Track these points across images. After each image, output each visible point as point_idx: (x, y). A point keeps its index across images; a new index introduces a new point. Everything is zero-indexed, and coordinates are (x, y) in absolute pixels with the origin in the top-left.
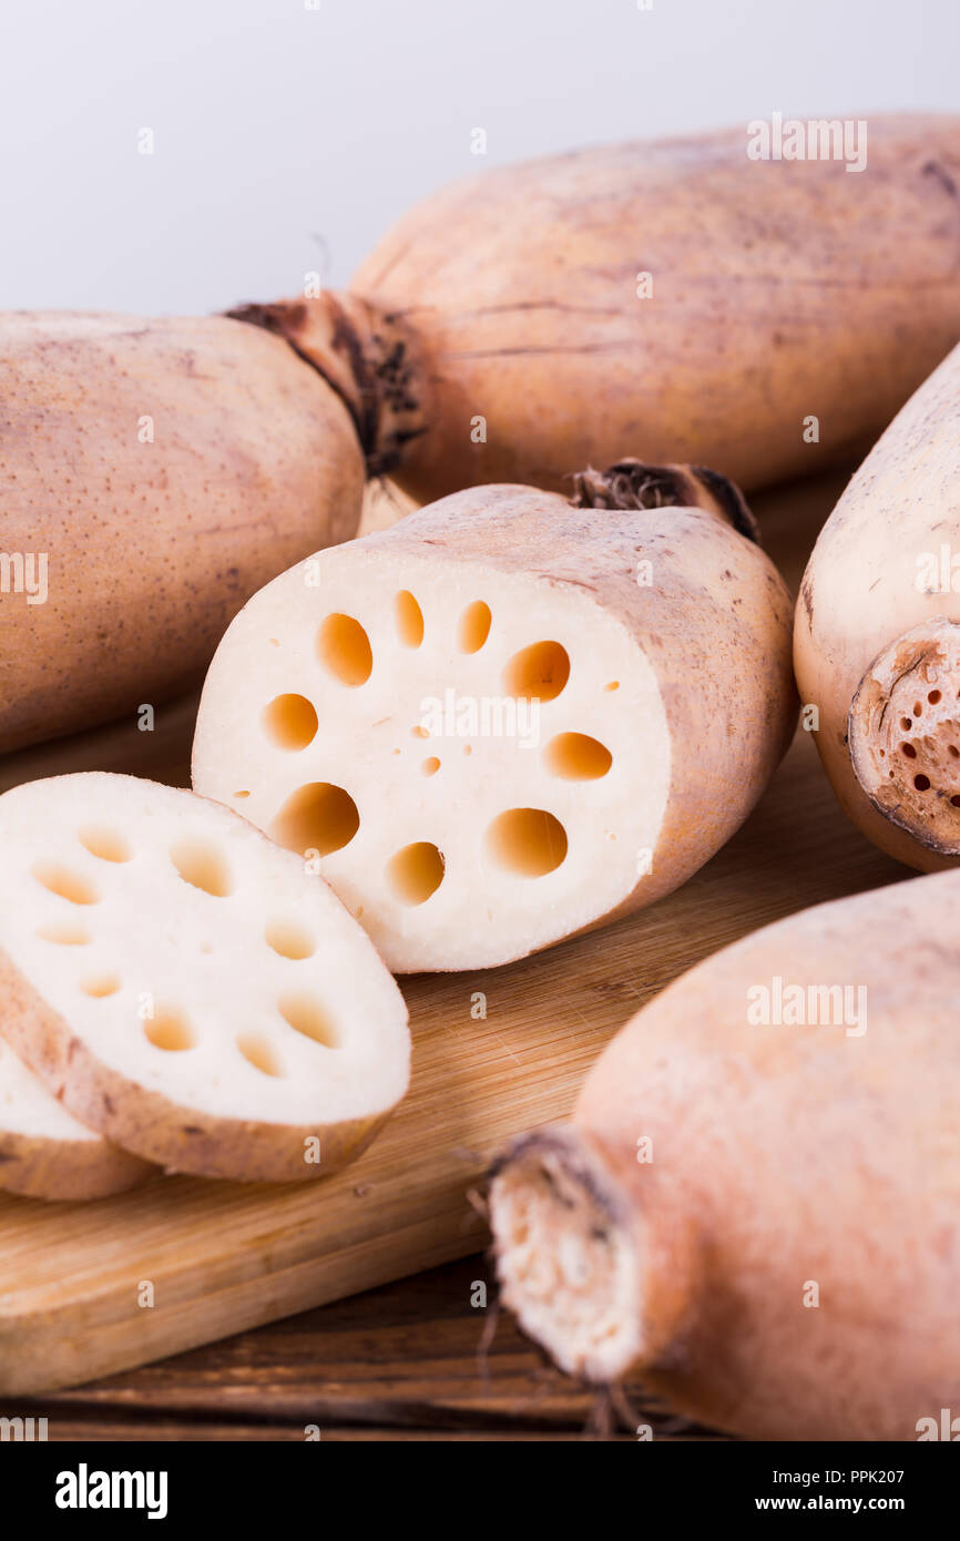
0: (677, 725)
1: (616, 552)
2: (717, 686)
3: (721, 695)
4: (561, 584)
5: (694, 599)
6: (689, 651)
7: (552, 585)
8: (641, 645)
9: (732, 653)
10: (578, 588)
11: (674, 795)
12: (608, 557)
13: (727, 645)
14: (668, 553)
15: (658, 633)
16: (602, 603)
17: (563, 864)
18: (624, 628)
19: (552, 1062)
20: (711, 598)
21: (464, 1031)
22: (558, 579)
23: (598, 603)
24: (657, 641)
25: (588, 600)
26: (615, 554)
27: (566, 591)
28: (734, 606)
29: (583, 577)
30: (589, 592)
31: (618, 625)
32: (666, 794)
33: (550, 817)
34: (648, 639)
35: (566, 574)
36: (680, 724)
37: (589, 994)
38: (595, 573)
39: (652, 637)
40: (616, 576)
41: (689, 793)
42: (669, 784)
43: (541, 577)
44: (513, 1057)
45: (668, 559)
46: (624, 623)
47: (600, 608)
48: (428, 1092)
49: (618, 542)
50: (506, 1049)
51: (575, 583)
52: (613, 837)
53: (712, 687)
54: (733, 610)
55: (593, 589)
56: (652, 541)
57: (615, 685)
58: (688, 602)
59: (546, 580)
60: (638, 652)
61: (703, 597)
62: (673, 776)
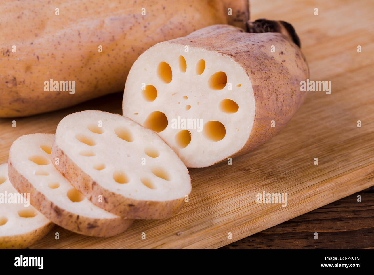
0: (257, 98)
1: (246, 45)
2: (273, 86)
3: (274, 89)
4: (225, 55)
5: (268, 60)
6: (264, 76)
7: (222, 55)
8: (247, 74)
9: (279, 76)
10: (229, 56)
11: (256, 118)
12: (242, 47)
13: (278, 74)
14: (262, 46)
15: (254, 70)
16: (237, 61)
17: (224, 138)
18: (243, 69)
19: (231, 193)
20: (275, 60)
21: (204, 185)
22: (224, 54)
23: (235, 61)
24: (253, 72)
25: (232, 60)
26: (245, 46)
27: (226, 57)
28: (282, 62)
29: (232, 53)
30: (233, 57)
31: (241, 67)
32: (253, 118)
33: (221, 124)
34: (250, 72)
35: (227, 52)
36: (258, 98)
37: (240, 172)
38: (237, 52)
39: (251, 71)
40: (243, 53)
41: (262, 118)
42: (254, 115)
43: (219, 53)
44: (220, 192)
45: (262, 48)
46: (243, 67)
47: (236, 62)
48: (195, 204)
49: (247, 43)
50: (217, 190)
51: (229, 55)
52: (238, 130)
53: (271, 87)
54: (282, 63)
55: (234, 57)
56: (259, 42)
57: (240, 85)
58: (266, 61)
59: (221, 54)
60: (247, 76)
61: (272, 59)
62: (256, 113)
